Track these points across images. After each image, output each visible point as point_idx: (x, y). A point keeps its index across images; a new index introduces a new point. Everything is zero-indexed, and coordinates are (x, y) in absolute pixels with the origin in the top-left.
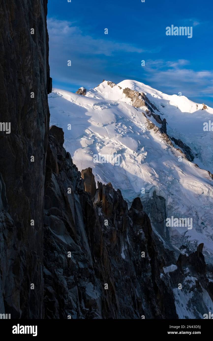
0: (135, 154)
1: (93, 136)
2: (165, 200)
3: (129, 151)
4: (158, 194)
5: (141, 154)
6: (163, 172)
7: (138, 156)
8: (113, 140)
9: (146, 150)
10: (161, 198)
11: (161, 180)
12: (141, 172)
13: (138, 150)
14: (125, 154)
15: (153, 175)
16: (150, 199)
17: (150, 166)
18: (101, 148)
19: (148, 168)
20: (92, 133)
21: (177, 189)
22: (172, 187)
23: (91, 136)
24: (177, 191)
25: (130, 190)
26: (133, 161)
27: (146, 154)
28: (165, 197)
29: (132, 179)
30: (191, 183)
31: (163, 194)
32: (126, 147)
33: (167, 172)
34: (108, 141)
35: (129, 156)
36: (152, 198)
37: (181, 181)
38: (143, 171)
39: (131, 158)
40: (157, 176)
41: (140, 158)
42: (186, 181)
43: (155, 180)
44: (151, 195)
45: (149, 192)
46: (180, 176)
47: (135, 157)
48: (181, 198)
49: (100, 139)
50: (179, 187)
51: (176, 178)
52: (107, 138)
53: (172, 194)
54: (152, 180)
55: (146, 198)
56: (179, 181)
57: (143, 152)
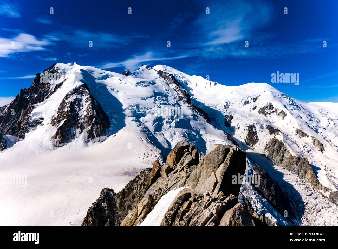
0: (170, 120)
7: (172, 122)
11: (190, 140)
23: (135, 107)
27: (178, 120)
38: (176, 133)
39: (167, 123)
40: (187, 136)
41: (174, 123)
47: (170, 123)
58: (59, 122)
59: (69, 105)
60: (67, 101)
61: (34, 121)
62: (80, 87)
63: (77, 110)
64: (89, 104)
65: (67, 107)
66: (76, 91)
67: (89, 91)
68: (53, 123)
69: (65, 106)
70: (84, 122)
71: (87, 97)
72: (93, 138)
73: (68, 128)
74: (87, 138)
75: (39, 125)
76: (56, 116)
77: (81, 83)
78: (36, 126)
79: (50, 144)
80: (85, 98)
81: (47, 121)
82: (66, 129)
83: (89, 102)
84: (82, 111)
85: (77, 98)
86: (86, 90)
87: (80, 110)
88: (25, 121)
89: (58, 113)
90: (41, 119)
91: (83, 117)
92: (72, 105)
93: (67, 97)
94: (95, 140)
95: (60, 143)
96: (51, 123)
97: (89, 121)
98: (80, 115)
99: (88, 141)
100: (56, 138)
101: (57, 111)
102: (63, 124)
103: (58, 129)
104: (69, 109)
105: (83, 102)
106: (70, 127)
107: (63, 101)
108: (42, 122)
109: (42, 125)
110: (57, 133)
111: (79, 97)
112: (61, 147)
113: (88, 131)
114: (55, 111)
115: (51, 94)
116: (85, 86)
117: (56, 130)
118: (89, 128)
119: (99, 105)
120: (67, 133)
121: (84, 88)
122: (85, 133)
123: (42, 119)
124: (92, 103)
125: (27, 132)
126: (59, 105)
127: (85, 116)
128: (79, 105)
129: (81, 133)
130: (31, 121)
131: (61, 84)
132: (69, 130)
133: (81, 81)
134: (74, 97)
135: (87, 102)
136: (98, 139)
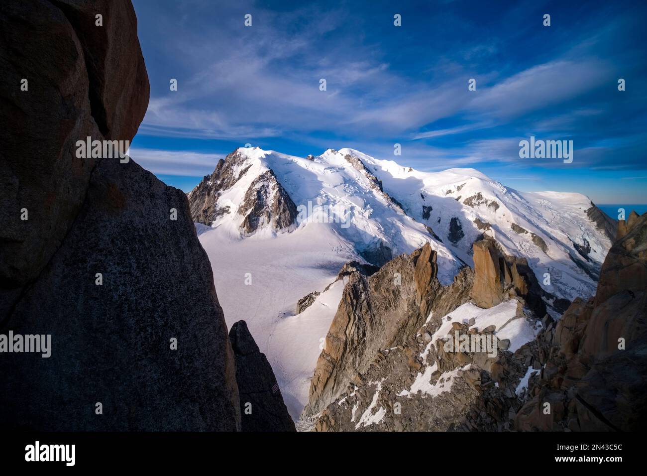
0: (363, 211)
1: (326, 196)
2: (391, 250)
3: (358, 208)
4: (384, 245)
5: (368, 211)
6: (387, 225)
7: (365, 212)
8: (343, 199)
9: (371, 207)
10: (387, 248)
11: (386, 233)
12: (369, 226)
13: (365, 207)
14: (354, 211)
15: (379, 228)
16: (378, 250)
17: (376, 221)
18: (333, 205)
19: (375, 222)
20: (325, 193)
21: (399, 240)
22: (395, 238)
23: (324, 195)
24: (399, 242)
25: (361, 242)
26: (361, 216)
27: (372, 210)
28: (391, 248)
29: (361, 233)
30: (411, 235)
31: (389, 246)
32: (354, 205)
33: (390, 226)
34: (339, 200)
35: (357, 213)
36: (380, 249)
37: (402, 233)
38: (370, 225)
39: (359, 214)
40: (383, 229)
41: (367, 214)
42: (406, 233)
43: (381, 233)
44: (378, 246)
45: (376, 244)
46: (401, 229)
47: (363, 213)
48: (404, 248)
49: (332, 198)
50: (401, 239)
51: (398, 231)
52: (338, 197)
53: (397, 245)
54: (379, 233)
55: (374, 249)
56: (400, 233)
57: (369, 209)
58: (246, 210)
59: (256, 193)
60: (254, 188)
61: (220, 209)
62: (266, 173)
63: (265, 197)
64: (277, 192)
65: (254, 195)
66: (262, 177)
67: (275, 177)
68: (240, 211)
69: (251, 194)
70: (271, 211)
71: (274, 184)
72: (281, 228)
73: (256, 218)
74: (275, 228)
75: (225, 214)
76: (243, 204)
77: (268, 170)
78: (223, 214)
79: (238, 233)
80: (272, 185)
81: (234, 209)
82: (254, 218)
83: (277, 189)
84: (269, 199)
85: (263, 186)
86: (273, 177)
87: (267, 197)
88: (212, 209)
89: (244, 201)
90: (227, 207)
91: (270, 205)
92: (259, 192)
93: (253, 183)
94: (284, 231)
95: (248, 233)
96: (238, 211)
97: (276, 210)
98: (268, 203)
99: (277, 231)
100: (244, 226)
101: (244, 199)
102: (251, 213)
103: (246, 218)
104: (256, 197)
105: (270, 190)
106: (258, 216)
107: (250, 189)
108: (229, 210)
109: (229, 213)
110: (245, 221)
111: (266, 184)
112: (249, 236)
113: (276, 221)
114: (242, 198)
115: (237, 181)
116: (272, 172)
117: (243, 219)
118: (277, 217)
119: (286, 192)
120: (255, 222)
121: (270, 175)
122: (273, 222)
123: (229, 207)
124: (280, 190)
125: (215, 220)
126: (246, 192)
127: (273, 204)
128: (266, 192)
129: (268, 223)
130: (218, 209)
131: (246, 170)
132: (257, 219)
133: (267, 167)
134: (261, 184)
135: (274, 189)
136: (287, 229)
